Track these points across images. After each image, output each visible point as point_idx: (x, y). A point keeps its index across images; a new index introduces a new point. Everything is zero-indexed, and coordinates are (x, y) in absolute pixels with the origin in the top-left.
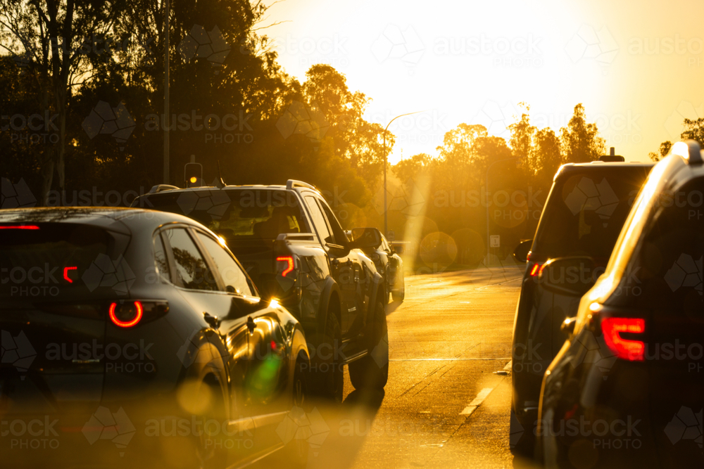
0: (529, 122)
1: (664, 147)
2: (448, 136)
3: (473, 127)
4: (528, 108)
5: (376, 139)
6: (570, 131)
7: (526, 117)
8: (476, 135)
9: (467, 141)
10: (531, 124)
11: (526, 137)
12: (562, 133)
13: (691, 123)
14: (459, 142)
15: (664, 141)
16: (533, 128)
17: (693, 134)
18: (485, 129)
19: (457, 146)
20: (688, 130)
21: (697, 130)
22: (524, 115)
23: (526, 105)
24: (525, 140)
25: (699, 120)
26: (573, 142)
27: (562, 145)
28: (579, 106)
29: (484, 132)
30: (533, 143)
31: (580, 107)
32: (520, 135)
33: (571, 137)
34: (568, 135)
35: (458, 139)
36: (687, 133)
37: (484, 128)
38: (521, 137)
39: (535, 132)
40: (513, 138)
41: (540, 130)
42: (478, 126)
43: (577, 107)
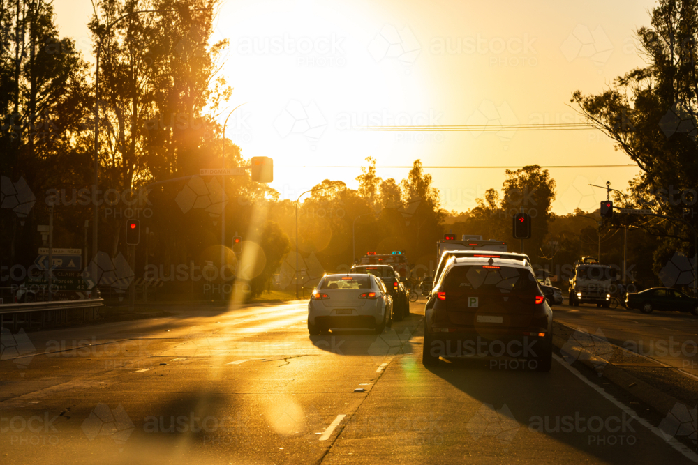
0: (375, 174)
1: (488, 193)
2: (315, 190)
3: (335, 183)
4: (374, 162)
5: (263, 195)
6: (410, 182)
7: (373, 170)
8: (337, 189)
9: (329, 193)
10: (377, 175)
11: (372, 186)
12: (403, 183)
13: (512, 173)
14: (323, 195)
15: (489, 189)
16: (378, 179)
17: (513, 182)
18: (345, 185)
19: (322, 198)
20: (509, 179)
21: (516, 180)
22: (371, 168)
23: (373, 160)
24: (372, 189)
25: (518, 171)
26: (412, 190)
27: (403, 193)
28: (417, 162)
29: (344, 187)
30: (378, 192)
31: (419, 162)
32: (367, 184)
33: (411, 187)
34: (408, 186)
35: (323, 193)
36: (507, 181)
37: (343, 184)
38: (369, 186)
39: (380, 182)
40: (361, 187)
41: (384, 180)
42: (339, 182)
43: (416, 163)
